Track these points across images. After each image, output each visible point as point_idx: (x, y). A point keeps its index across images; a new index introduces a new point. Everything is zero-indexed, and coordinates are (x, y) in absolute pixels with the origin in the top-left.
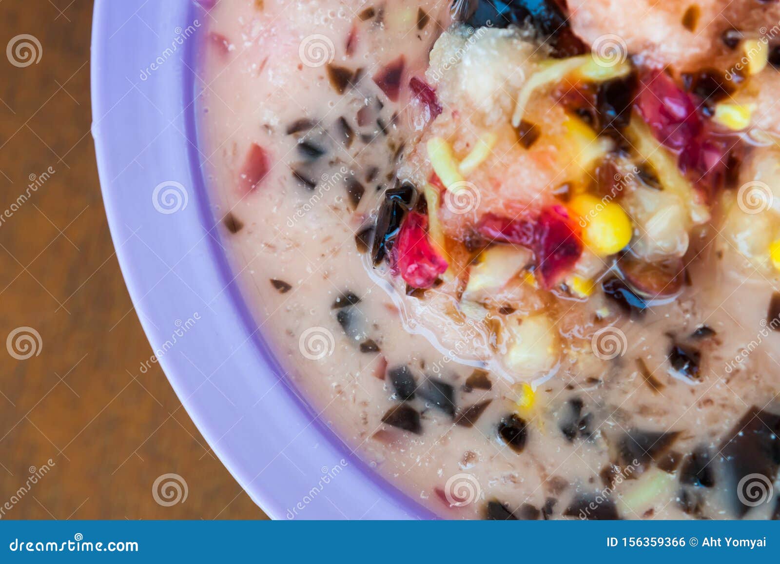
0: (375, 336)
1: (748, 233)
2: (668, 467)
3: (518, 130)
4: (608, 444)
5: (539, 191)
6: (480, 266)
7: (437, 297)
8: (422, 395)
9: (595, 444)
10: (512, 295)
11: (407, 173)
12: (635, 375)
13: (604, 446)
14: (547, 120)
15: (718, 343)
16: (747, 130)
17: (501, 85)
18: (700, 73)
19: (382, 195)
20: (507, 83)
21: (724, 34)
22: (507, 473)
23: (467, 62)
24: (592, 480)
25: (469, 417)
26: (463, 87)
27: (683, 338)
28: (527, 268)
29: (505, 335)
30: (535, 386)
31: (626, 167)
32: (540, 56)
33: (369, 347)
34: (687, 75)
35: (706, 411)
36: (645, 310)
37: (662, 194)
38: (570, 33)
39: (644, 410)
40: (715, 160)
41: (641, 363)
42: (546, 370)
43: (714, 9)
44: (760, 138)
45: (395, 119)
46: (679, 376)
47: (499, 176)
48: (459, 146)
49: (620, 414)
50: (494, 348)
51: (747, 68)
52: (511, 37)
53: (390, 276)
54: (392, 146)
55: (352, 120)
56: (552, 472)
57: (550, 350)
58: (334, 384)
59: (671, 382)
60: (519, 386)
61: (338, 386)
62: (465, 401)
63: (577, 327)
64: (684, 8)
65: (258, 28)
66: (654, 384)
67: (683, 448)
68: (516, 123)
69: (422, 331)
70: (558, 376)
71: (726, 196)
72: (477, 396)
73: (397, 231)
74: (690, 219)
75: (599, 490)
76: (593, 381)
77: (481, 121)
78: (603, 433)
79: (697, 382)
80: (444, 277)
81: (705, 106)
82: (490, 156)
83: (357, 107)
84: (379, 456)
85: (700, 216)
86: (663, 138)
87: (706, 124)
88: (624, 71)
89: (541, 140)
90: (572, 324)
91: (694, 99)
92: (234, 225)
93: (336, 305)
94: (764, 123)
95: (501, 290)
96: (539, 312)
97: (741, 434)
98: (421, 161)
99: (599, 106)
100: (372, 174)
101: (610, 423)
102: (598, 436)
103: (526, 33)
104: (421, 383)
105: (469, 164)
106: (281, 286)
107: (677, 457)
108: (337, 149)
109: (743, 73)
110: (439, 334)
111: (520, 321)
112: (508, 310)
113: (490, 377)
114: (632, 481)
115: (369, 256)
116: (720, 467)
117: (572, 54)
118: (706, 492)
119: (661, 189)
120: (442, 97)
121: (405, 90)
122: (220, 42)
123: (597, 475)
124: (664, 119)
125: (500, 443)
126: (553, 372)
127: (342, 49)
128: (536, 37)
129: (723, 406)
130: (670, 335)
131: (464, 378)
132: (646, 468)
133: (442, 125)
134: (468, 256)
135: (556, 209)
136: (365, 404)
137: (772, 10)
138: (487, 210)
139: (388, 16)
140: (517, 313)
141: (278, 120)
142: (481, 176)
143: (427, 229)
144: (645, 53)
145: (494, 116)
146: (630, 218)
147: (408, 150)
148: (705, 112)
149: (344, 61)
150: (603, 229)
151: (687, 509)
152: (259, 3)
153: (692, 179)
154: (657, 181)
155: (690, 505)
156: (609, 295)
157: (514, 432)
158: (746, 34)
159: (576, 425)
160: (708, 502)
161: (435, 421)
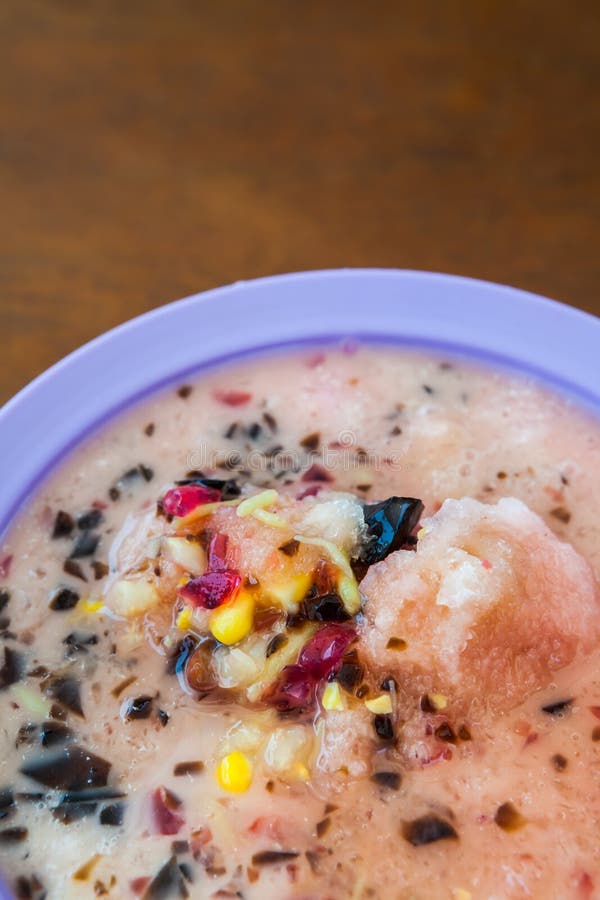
0: (124, 496)
2: (54, 712)
3: (293, 540)
4: (67, 668)
5: (250, 565)
6: (187, 542)
7: (159, 524)
8: (86, 535)
9: (65, 659)
10: (168, 568)
11: (247, 488)
12: (123, 677)
13: (64, 665)
15: (157, 729)
16: (323, 712)
17: (323, 526)
18: (359, 664)
19: (230, 480)
20: (327, 528)
21: (391, 678)
22: (32, 601)
24: (36, 661)
25: (71, 568)
27: (156, 705)
28: (191, 576)
29: (139, 575)
30: (103, 610)
31: (280, 628)
32: (349, 551)
33: (114, 494)
34: (355, 653)
35: (102, 730)
36: (175, 673)
37: (264, 658)
39: (96, 687)
40: (297, 694)
41: (132, 680)
42: (117, 611)
43: (406, 663)
44: (319, 725)
47: (256, 535)
48: (274, 508)
49: (91, 671)
50: (128, 572)
51: (368, 699)
52: (360, 528)
53: (168, 490)
54: (267, 482)
56: (37, 633)
57: (132, 609)
58: (82, 475)
59: (123, 701)
60: (101, 598)
61: (81, 478)
62: (85, 565)
64: (403, 638)
65: (337, 383)
66: (118, 692)
67: (71, 721)
68: (298, 539)
70: (113, 622)
71: (269, 715)
72: (89, 572)
73: (204, 486)
74: (249, 685)
75: (29, 667)
76: (114, 649)
77: (295, 519)
78: (73, 663)
79: (124, 720)
80: (175, 520)
81: (335, 675)
82: (269, 528)
84: (32, 512)
85: (253, 693)
86: (306, 648)
87: (322, 679)
88: (350, 608)
89: (287, 558)
90: (155, 620)
91: (339, 663)
92: (184, 393)
93: (141, 467)
94: (330, 722)
95: (172, 562)
96: (160, 594)
97: (88, 758)
99: (320, 599)
100: (245, 473)
101: (82, 666)
102: (71, 660)
103: (364, 537)
104: (97, 532)
105: (262, 515)
106: (150, 430)
107: (63, 717)
109: (364, 693)
110: (133, 535)
112: (158, 572)
113: (105, 578)
114: (39, 689)
115: (183, 478)
116: (60, 751)
117: (355, 572)
118: (38, 743)
119: (268, 656)
120: (310, 499)
121: (310, 484)
122: (318, 361)
123: (41, 664)
125: (55, 592)
126: (116, 618)
127: (332, 439)
128: (363, 545)
129: (109, 743)
130: (158, 695)
131: (101, 560)
132: (53, 697)
133: (288, 501)
134: (194, 534)
136: (71, 497)
137: (416, 713)
138: (230, 536)
140: (157, 579)
141: (274, 406)
142: (254, 524)
143: (208, 503)
144: (366, 620)
145: (300, 526)
146: (242, 640)
148: (331, 676)
149: (324, 443)
150: (230, 620)
151: (23, 731)
152: (354, 382)
153: (279, 679)
154: (273, 652)
155: (25, 734)
156: (180, 643)
157: (65, 601)
158: (394, 695)
159: (76, 644)
160: (29, 746)
161: (66, 547)
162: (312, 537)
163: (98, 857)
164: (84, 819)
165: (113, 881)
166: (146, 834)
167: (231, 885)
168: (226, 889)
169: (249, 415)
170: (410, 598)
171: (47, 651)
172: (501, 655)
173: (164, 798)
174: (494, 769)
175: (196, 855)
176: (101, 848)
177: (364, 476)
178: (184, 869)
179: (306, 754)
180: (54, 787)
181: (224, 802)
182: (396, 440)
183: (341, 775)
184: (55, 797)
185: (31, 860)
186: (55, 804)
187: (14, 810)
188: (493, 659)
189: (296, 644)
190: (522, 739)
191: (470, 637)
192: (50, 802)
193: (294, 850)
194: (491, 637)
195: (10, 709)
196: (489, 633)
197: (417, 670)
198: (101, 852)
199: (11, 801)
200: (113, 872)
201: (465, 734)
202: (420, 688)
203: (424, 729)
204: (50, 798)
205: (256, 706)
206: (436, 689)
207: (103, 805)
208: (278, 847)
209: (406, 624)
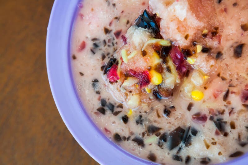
0: (100, 90)
1: (188, 88)
2: (157, 135)
3: (142, 52)
4: (145, 127)
5: (144, 67)
6: (127, 80)
7: (116, 85)
8: (107, 106)
10: (132, 89)
11: (116, 56)
12: (155, 113)
13: (144, 127)
14: (149, 51)
15: (175, 110)
16: (193, 65)
17: (141, 41)
18: (186, 49)
19: (109, 59)
20: (142, 41)
21: (193, 42)
22: (121, 128)
23: (135, 34)
24: (140, 134)
25: (116, 114)
26: (133, 39)
27: (168, 107)
28: (137, 83)
29: (129, 97)
30: (132, 110)
31: (164, 66)
32: (151, 37)
33: (98, 93)
34: (183, 49)
35: (169, 125)
36: (161, 99)
37: (171, 74)
38: (159, 33)
39: (155, 121)
40: (184, 70)
41: (157, 111)
43: (192, 36)
44: (195, 67)
45: (116, 43)
46: (165, 116)
47: (136, 61)
48: (129, 52)
49: (150, 121)
50: (126, 100)
51: (196, 51)
52: (146, 31)
53: (107, 78)
54: (114, 49)
55: (107, 41)
56: (131, 130)
57: (138, 103)
58: (88, 99)
59: (163, 116)
60: (129, 109)
61: (89, 100)
62: (116, 110)
63: (145, 99)
64: (186, 34)
65: (91, 15)
66: (159, 116)
67: (162, 132)
68: (142, 50)
69: (111, 92)
70: (138, 109)
71: (185, 78)
72: (119, 109)
73: (110, 68)
74: (176, 81)
75: (141, 136)
76: (146, 112)
77: (135, 48)
78: (145, 124)
79: (168, 118)
80: (118, 81)
81: (185, 57)
82: (135, 56)
83: (109, 38)
84: (94, 117)
85: (178, 81)
86: (174, 62)
87: (184, 61)
88: (169, 45)
89: (146, 56)
90: (144, 98)
91: (183, 55)
92: (74, 58)
93: (93, 81)
94: (197, 64)
95: (130, 87)
96: (137, 94)
97: (175, 132)
98: (120, 54)
99: (162, 51)
100: (108, 54)
101: (147, 123)
102: (144, 124)
103: (150, 31)
104: (108, 103)
105: (130, 57)
106: (82, 74)
107: (160, 134)
108: (102, 47)
109: (195, 51)
110: (114, 94)
111: (133, 95)
112: (130, 92)
113: (123, 106)
114: (149, 136)
115: (103, 72)
116: (169, 139)
117: (159, 38)
118: (164, 143)
119: (171, 73)
120: (128, 41)
121: (120, 37)
122: (82, 16)
124: (175, 58)
125: (122, 121)
126: (137, 108)
127: (108, 24)
128: (152, 32)
129: (173, 125)
130: (165, 106)
131: (117, 105)
132: (152, 134)
133: (126, 47)
134: (125, 77)
135: (146, 71)
136: (94, 105)
137: (205, 39)
138: (131, 68)
139: (120, 20)
140: (132, 93)
141: (90, 37)
142: (132, 60)
143: (117, 69)
144: (175, 42)
145: (138, 48)
146: (163, 78)
147: (117, 51)
148: (185, 58)
149: (108, 27)
150: (156, 79)
151: (159, 146)
152: (92, 10)
153: (178, 73)
154: (171, 71)
155: (160, 145)
156: (154, 94)
157: (125, 119)
158: (198, 43)
159: (139, 121)
160: (164, 145)
161: (108, 113)
162: (143, 46)
163: (204, 140)
164: (192, 140)
165: (213, 139)
166: (204, 126)
167: (229, 110)
168: (229, 111)
169: (90, 45)
170: (177, 27)
171: (138, 130)
172: (201, 8)
173: (196, 117)
174: (230, 25)
175: (216, 115)
176: (202, 139)
177: (124, 21)
178: (218, 120)
179: (202, 74)
180: (179, 144)
181: (204, 102)
182: (117, 7)
183: (213, 68)
184: (182, 144)
185: (196, 158)
186: (184, 145)
187: (180, 157)
188: (201, 11)
189: (171, 64)
190: (224, 13)
191: (194, 15)
192: (183, 146)
193: (227, 89)
194: (195, 9)
195: (151, 146)
196: (194, 9)
197: (195, 34)
198: (204, 139)
199: (178, 156)
200: (211, 138)
201: (217, 29)
202: (199, 35)
203: (211, 39)
204: (182, 146)
205: (182, 82)
206: (202, 31)
207: (190, 133)
208: (224, 93)
209: (183, 31)
